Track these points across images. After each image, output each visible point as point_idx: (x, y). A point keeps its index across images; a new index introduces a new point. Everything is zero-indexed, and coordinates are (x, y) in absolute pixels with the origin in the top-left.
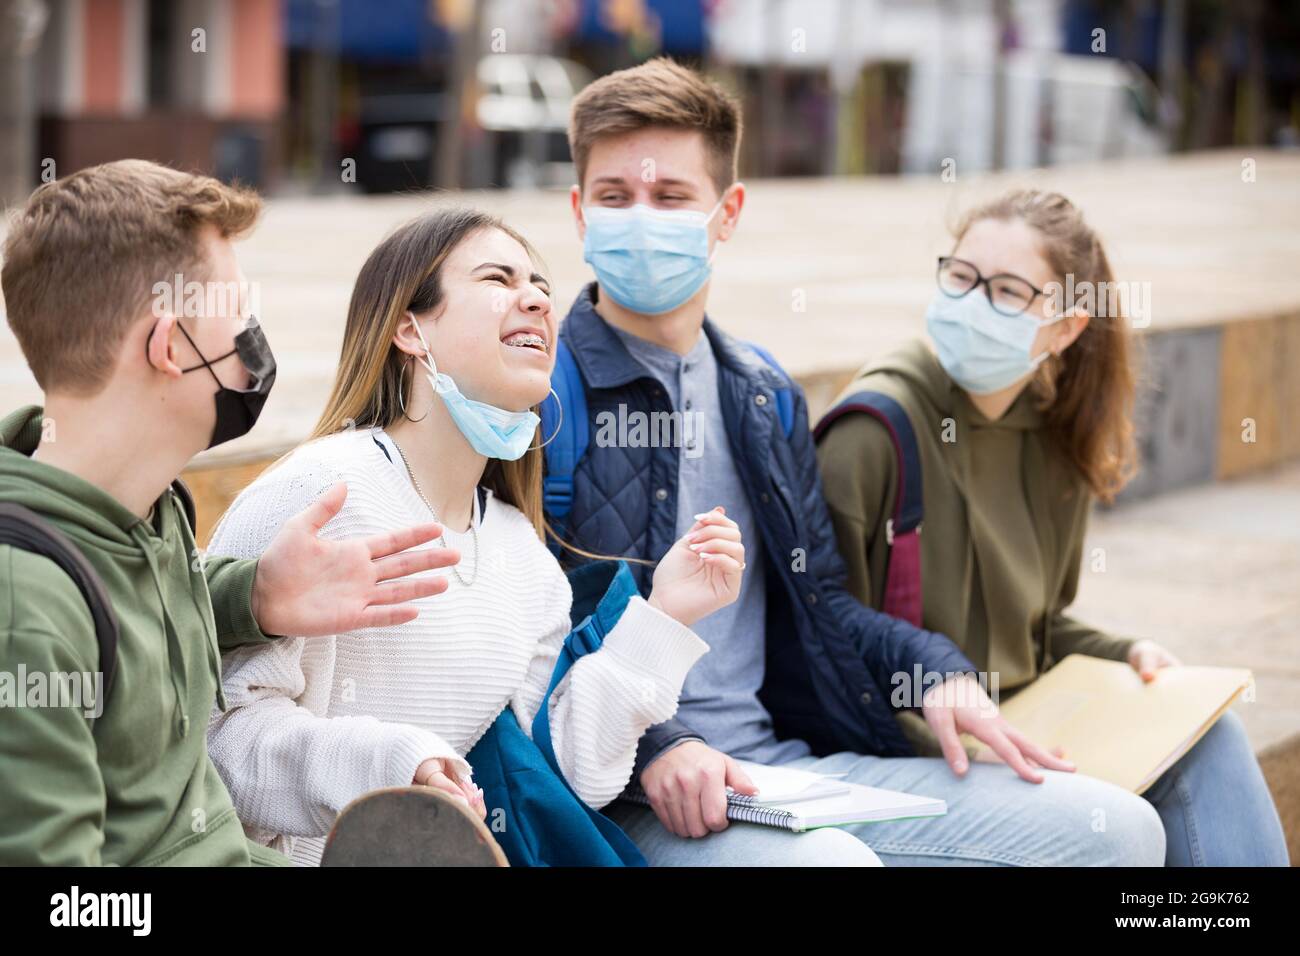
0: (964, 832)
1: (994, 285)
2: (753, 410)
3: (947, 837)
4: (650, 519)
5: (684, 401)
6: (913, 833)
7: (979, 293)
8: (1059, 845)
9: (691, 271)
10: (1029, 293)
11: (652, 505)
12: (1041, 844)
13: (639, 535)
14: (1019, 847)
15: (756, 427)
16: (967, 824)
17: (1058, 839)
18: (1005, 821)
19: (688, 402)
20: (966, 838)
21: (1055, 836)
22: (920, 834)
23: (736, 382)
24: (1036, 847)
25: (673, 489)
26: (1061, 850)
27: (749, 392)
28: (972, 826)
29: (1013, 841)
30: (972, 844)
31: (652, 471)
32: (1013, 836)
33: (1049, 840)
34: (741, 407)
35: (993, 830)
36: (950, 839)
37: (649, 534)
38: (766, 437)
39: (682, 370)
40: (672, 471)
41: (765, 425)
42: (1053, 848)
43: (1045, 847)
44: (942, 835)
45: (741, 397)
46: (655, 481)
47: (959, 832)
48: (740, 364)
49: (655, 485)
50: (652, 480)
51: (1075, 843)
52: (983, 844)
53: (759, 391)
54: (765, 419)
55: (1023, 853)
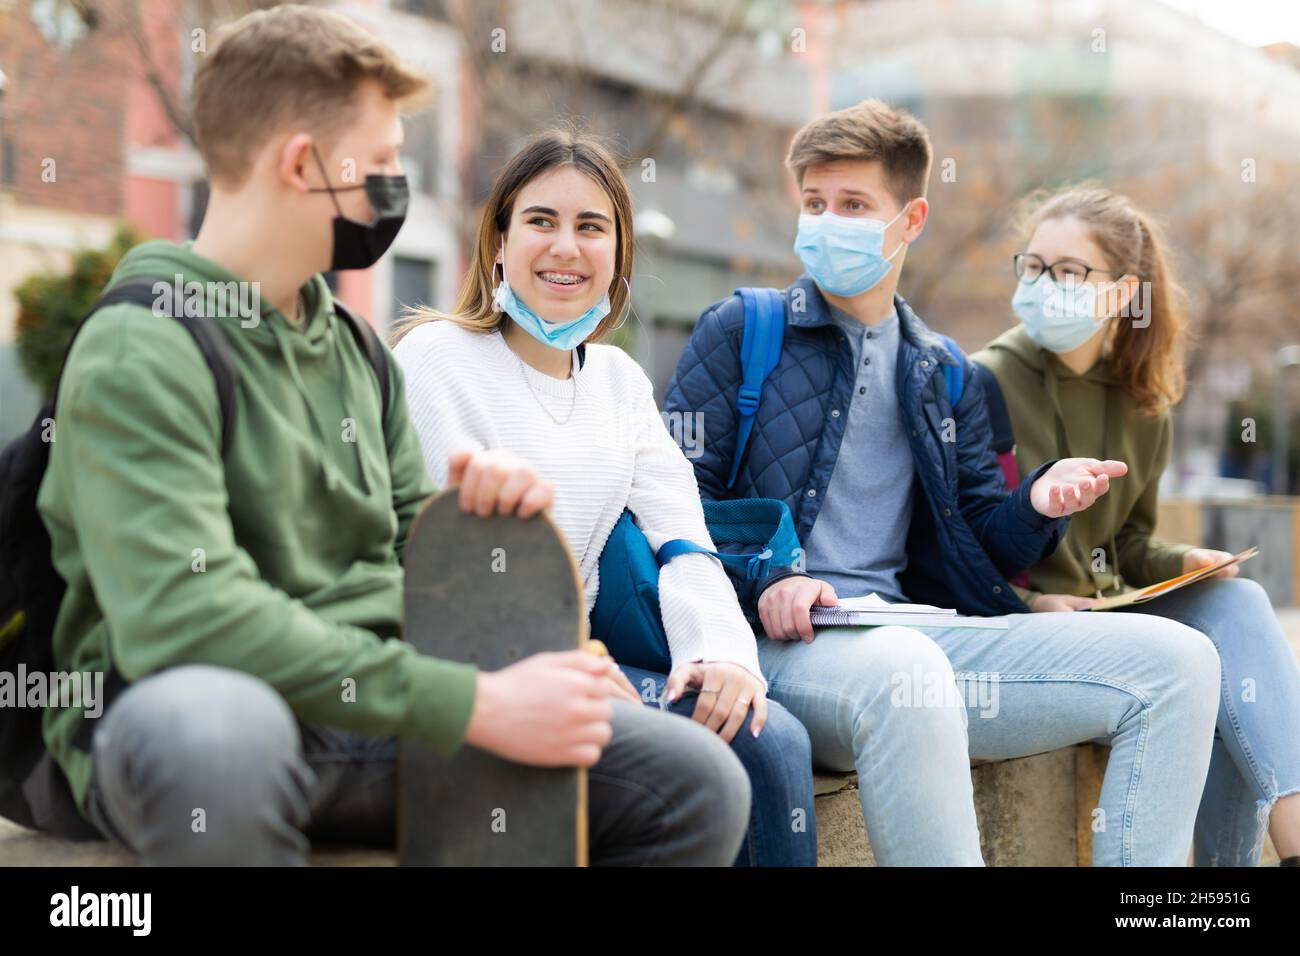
0: (1052, 661)
1: (1056, 269)
2: (916, 370)
3: (1038, 667)
4: (823, 430)
5: (864, 358)
6: (1011, 665)
7: (1046, 276)
8: (1131, 664)
9: (868, 265)
10: (1084, 271)
11: (826, 420)
12: (1117, 664)
13: (812, 439)
14: (1097, 669)
15: (915, 381)
16: (1054, 655)
17: (1129, 660)
18: (1086, 650)
19: (867, 359)
20: (1054, 666)
21: (1126, 658)
22: (1016, 666)
23: (910, 351)
24: (1112, 667)
25: (844, 411)
26: (1132, 669)
27: (917, 358)
28: (1059, 657)
29: (1092, 665)
30: (1059, 670)
31: (831, 396)
32: (1092, 661)
33: (1121, 661)
34: (909, 367)
35: (1076, 657)
36: (1041, 668)
37: (821, 440)
38: (920, 388)
39: (865, 336)
40: (845, 397)
41: (921, 380)
42: (1124, 668)
43: (1118, 667)
44: (1035, 664)
45: (910, 361)
46: (832, 403)
47: (1049, 661)
48: (917, 339)
49: (831, 406)
50: (829, 401)
51: (1143, 662)
52: (1068, 669)
53: (925, 358)
54: (923, 376)
55: (1101, 673)
